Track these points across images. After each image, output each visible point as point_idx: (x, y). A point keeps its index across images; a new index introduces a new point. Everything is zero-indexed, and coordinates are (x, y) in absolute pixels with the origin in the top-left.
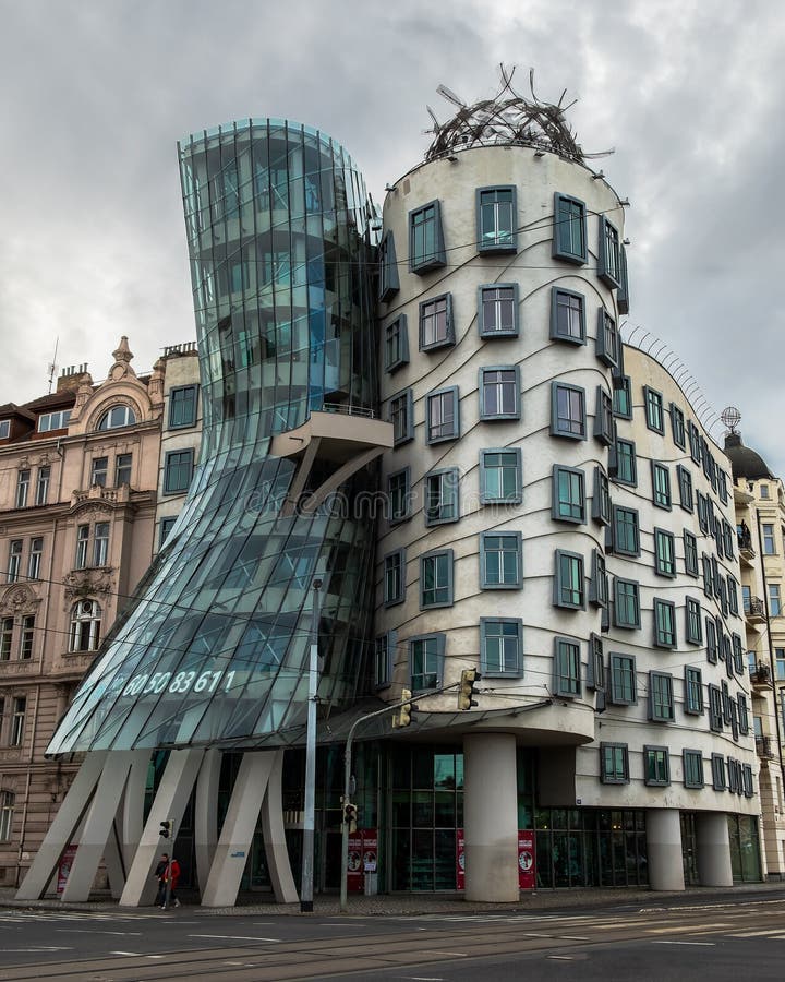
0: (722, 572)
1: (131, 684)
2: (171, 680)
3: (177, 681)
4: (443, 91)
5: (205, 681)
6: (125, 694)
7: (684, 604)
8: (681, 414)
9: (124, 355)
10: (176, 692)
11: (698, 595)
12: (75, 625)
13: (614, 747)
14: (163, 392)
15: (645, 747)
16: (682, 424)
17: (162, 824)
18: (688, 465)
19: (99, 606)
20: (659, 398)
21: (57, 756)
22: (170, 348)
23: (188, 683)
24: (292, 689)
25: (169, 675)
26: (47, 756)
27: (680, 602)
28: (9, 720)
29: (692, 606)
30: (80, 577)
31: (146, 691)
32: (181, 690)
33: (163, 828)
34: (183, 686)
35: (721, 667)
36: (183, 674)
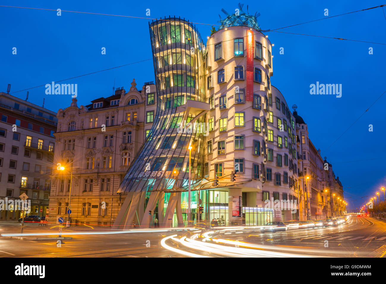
0: (293, 147)
1: (140, 174)
2: (151, 173)
3: (152, 174)
4: (223, 10)
5: (160, 174)
6: (138, 177)
7: (284, 155)
8: (284, 105)
9: (134, 84)
10: (152, 177)
11: (288, 153)
12: (123, 159)
13: (266, 192)
14: (145, 95)
15: (274, 192)
16: (284, 108)
17: (150, 211)
18: (286, 118)
19: (129, 154)
20: (279, 100)
21: (120, 193)
22: (146, 83)
23: (155, 174)
24: (183, 176)
25: (150, 172)
26: (117, 193)
27: (283, 155)
28: (106, 184)
29: (286, 156)
30: (124, 145)
31: (144, 176)
32: (153, 176)
33: (150, 212)
34: (154, 175)
35: (292, 172)
36: (154, 172)
